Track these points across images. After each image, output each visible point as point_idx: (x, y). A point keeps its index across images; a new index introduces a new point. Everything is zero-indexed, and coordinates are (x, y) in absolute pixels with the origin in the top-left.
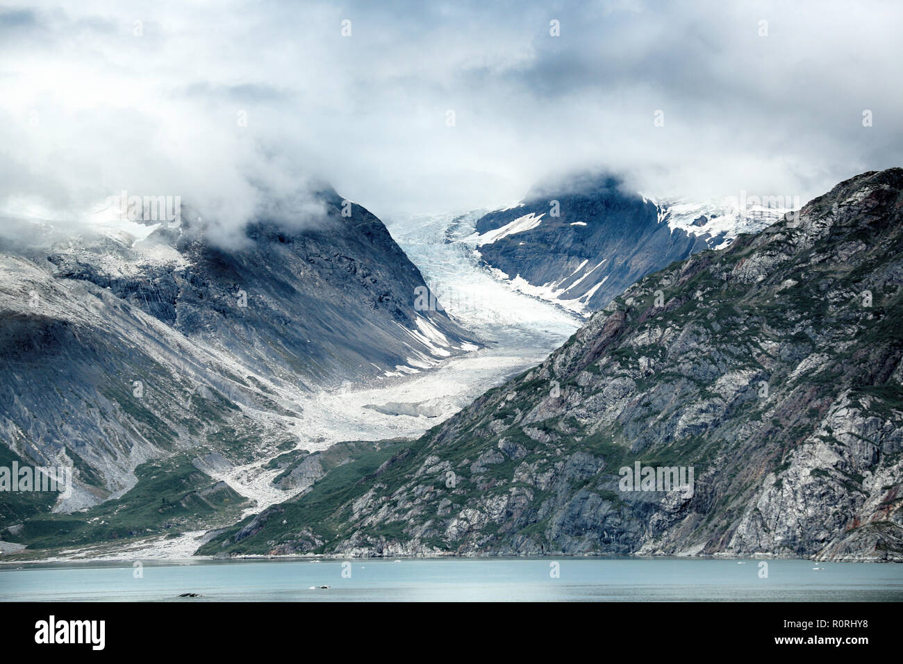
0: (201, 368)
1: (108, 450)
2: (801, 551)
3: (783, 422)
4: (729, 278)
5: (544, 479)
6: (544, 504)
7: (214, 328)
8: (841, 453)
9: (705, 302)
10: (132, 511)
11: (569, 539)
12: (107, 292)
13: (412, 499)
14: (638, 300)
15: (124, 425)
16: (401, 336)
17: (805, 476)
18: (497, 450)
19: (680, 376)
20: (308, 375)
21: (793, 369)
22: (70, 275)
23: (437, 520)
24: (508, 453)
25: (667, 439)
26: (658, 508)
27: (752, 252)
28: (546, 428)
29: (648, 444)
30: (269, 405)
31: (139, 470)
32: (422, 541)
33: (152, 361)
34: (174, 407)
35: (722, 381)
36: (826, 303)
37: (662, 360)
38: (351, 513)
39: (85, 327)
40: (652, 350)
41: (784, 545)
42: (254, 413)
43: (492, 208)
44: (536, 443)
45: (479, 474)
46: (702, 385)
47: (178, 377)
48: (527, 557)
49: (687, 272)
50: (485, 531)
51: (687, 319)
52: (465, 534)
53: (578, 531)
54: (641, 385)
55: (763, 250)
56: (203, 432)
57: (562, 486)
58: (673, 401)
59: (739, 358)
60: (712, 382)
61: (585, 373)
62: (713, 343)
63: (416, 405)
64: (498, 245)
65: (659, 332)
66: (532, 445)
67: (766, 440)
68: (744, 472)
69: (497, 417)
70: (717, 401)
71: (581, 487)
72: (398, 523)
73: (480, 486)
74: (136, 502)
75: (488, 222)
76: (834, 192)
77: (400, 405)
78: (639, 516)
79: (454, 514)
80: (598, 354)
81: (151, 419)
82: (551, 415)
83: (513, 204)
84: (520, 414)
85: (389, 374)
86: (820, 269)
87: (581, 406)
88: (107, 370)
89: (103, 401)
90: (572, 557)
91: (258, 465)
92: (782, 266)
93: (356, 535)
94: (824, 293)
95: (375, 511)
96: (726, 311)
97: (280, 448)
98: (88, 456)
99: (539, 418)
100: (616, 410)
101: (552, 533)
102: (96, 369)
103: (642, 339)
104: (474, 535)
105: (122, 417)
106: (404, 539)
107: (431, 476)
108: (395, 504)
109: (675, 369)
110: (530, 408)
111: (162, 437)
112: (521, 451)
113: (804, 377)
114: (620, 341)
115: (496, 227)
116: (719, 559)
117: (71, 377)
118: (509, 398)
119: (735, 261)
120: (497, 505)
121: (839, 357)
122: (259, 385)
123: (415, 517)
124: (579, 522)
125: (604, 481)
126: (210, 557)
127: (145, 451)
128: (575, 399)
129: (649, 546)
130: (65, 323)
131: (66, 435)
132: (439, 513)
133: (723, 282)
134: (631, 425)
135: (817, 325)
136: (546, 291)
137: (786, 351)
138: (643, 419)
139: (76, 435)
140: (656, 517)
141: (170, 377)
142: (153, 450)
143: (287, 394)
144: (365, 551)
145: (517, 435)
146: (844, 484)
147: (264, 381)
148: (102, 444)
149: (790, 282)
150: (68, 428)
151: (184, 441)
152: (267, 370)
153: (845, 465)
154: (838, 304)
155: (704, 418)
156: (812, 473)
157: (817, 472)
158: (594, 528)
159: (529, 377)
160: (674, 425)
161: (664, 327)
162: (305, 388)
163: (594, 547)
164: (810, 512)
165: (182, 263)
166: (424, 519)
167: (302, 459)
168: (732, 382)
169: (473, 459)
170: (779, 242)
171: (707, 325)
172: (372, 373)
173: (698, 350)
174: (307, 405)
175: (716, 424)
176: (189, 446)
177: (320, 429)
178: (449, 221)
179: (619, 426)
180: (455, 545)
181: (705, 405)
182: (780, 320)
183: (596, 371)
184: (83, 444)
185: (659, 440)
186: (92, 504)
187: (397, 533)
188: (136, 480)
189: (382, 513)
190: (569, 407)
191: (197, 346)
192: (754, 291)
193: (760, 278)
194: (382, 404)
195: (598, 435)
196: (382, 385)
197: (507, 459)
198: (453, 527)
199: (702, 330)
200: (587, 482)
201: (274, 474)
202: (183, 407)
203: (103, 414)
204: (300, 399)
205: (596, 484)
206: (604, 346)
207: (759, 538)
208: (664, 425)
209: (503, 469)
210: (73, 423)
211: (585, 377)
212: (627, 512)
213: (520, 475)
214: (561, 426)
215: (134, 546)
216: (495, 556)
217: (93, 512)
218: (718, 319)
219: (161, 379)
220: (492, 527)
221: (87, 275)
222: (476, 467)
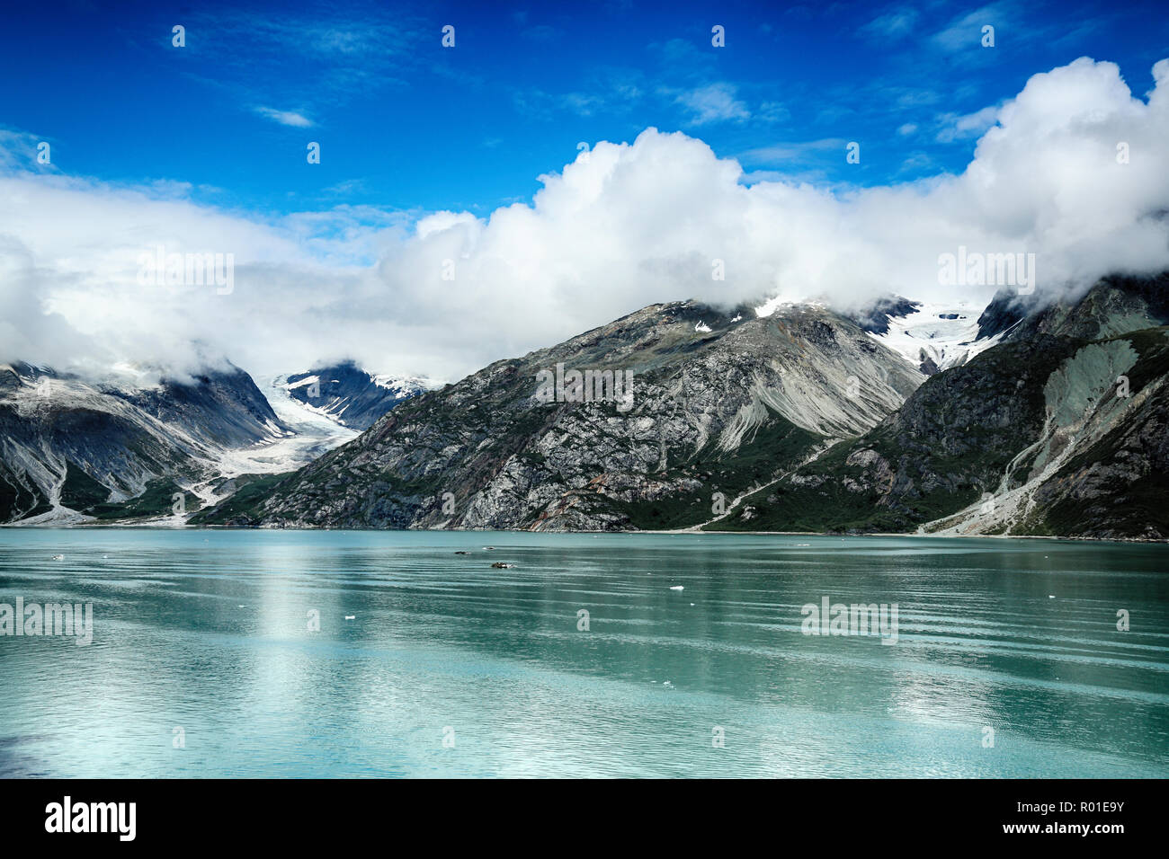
0: (172, 438)
1: (131, 474)
2: (497, 527)
3: (476, 468)
4: (444, 403)
5: (362, 493)
6: (363, 504)
7: (176, 420)
8: (515, 483)
9: (434, 414)
10: (147, 503)
11: (376, 520)
12: (125, 401)
13: (297, 501)
14: (401, 412)
15: (138, 463)
16: (260, 427)
17: (499, 493)
18: (338, 479)
19: (425, 447)
20: (221, 443)
21: (479, 444)
22: (108, 393)
23: (310, 510)
24: (343, 480)
25: (421, 476)
26: (420, 507)
27: (454, 392)
28: (361, 469)
29: (412, 478)
30: (205, 456)
31: (146, 484)
32: (304, 520)
33: (149, 434)
34: (161, 456)
35: (446, 449)
36: (491, 416)
37: (416, 439)
38: (265, 507)
39: (118, 417)
40: (410, 435)
41: (489, 524)
42: (198, 459)
43: (295, 373)
44: (356, 476)
45: (329, 490)
46: (437, 452)
47: (161, 442)
48: (356, 529)
49: (423, 400)
50: (335, 516)
51: (427, 421)
52: (324, 518)
53: (381, 517)
54: (406, 451)
55: (460, 391)
56: (175, 467)
57: (371, 496)
58: (423, 458)
59: (453, 439)
60: (441, 450)
61: (379, 444)
62: (440, 432)
63: (272, 458)
64: (299, 389)
65: (414, 426)
66: (355, 477)
67: (468, 477)
68: (459, 491)
69: (335, 463)
70: (444, 458)
71: (380, 496)
72: (290, 512)
73: (330, 495)
74: (149, 499)
75: (292, 379)
76: (489, 368)
77: (264, 458)
78: (411, 510)
79: (319, 508)
80: (384, 436)
81: (151, 461)
82: (363, 463)
83: (305, 371)
84: (346, 463)
85: (257, 444)
86: (487, 401)
87: (377, 459)
88: (129, 437)
89: (128, 451)
90: (378, 529)
91: (203, 483)
92: (469, 399)
93: (271, 516)
94: (490, 411)
95: (278, 506)
96: (445, 418)
97: (213, 476)
98: (122, 476)
99: (357, 465)
100: (394, 462)
101: (367, 518)
102: (124, 436)
103: (406, 430)
104: (329, 518)
105: (137, 460)
106: (295, 519)
107: (305, 490)
108: (288, 503)
109: (423, 444)
110: (352, 460)
111: (158, 470)
112: (350, 480)
113: (484, 449)
114: (395, 430)
115: (296, 381)
116: (458, 531)
117: (112, 440)
118: (340, 455)
119: (446, 396)
120: (341, 504)
121: (500, 440)
122: (199, 447)
123: (299, 509)
124: (381, 513)
125: (393, 494)
126: (194, 526)
127: (148, 476)
128: (375, 456)
129: (415, 524)
130: (108, 414)
131: (111, 466)
132: (311, 507)
133: (441, 405)
134: (403, 469)
135: (488, 426)
136: (321, 410)
137: (474, 437)
138: (408, 466)
139: (116, 467)
140: (419, 511)
141: (158, 441)
142: (153, 475)
143: (212, 451)
144: (276, 524)
145: (347, 472)
146: (516, 497)
147: (201, 445)
148: (128, 472)
149: (473, 406)
150: (111, 463)
151: (166, 471)
152: (202, 440)
153: (516, 488)
154: (497, 417)
155: (438, 466)
156: (502, 492)
157: (504, 491)
158: (389, 516)
159: (349, 445)
160: (424, 469)
161: (416, 425)
162: (220, 449)
163: (389, 525)
164: (502, 509)
165: (161, 389)
166: (304, 510)
167: (226, 482)
168: (451, 450)
169: (326, 482)
170: (467, 388)
171: (437, 424)
172: (249, 443)
173: (433, 435)
174: (222, 457)
175: (444, 469)
176: (169, 474)
177: (230, 467)
178: (275, 378)
179: (397, 469)
180: (320, 522)
181: (438, 461)
182: (471, 423)
183: (384, 444)
184: (119, 471)
185: (417, 476)
186: (126, 499)
187: (291, 516)
188: (146, 488)
189: (281, 506)
190: (372, 460)
191: (168, 427)
192: (456, 409)
193: (459, 404)
194: (256, 457)
195: (387, 473)
196: (254, 449)
197: (343, 483)
198: (319, 514)
199: (435, 426)
200: (383, 495)
201: (212, 488)
202: (165, 455)
203: (128, 457)
204: (219, 454)
205: (388, 496)
206: (386, 432)
207: (477, 520)
208: (419, 469)
209: (342, 487)
210: (114, 461)
211: (379, 446)
212: (405, 509)
213: (349, 490)
214: (368, 469)
215: (153, 519)
216: (340, 528)
217: (128, 503)
218: (442, 421)
219: (154, 442)
220: (337, 514)
221: (116, 393)
222: (327, 487)
